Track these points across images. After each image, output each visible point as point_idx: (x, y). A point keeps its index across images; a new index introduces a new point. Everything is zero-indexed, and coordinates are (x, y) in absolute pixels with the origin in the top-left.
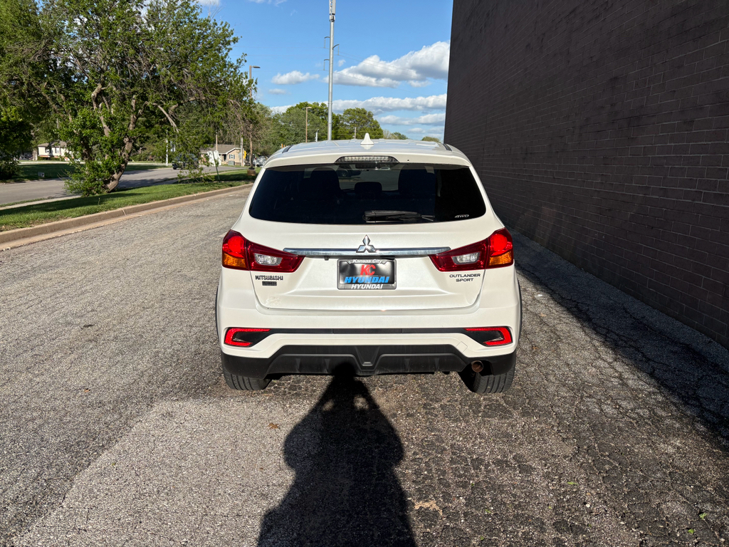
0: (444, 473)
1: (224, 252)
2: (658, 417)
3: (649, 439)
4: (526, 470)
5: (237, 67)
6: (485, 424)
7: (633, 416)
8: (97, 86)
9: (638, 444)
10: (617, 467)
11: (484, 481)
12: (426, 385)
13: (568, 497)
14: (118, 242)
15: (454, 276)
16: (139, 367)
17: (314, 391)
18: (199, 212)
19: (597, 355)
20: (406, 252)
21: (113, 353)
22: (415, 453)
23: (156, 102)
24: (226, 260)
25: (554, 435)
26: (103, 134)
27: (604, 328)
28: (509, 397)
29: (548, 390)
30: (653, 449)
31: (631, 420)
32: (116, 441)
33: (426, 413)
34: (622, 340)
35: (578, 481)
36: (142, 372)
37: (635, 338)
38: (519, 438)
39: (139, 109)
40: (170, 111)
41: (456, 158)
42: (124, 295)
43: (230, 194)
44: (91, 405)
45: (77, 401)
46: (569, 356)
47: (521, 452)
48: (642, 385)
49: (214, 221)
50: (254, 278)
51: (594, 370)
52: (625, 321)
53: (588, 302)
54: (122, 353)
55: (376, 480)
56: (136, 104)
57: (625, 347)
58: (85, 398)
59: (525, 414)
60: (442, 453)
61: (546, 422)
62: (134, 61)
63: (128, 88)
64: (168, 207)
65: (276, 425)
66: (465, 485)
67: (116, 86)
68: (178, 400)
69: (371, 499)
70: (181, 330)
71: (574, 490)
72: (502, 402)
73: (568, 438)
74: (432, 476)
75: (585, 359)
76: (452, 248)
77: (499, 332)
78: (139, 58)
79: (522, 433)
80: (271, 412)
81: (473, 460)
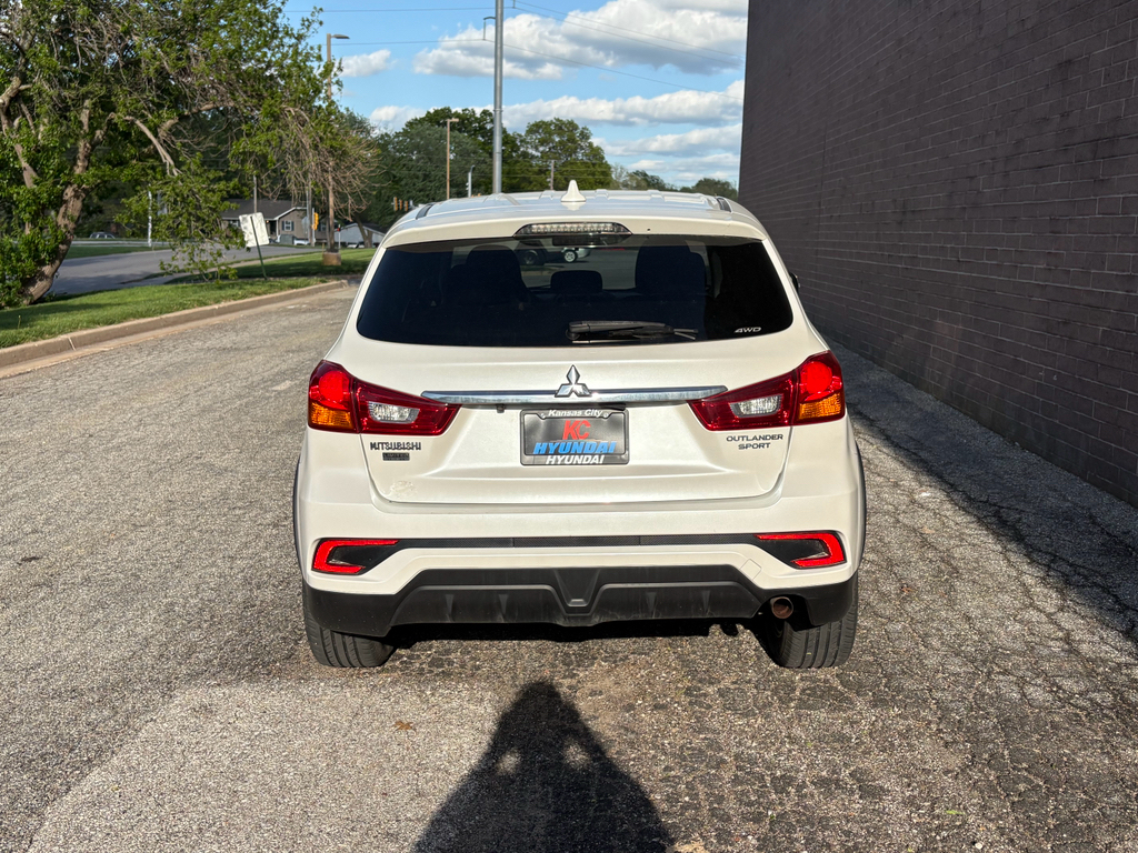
0: (720, 799)
1: (311, 400)
2: (1129, 705)
3: (1107, 741)
4: (871, 792)
5: (300, 38)
6: (800, 721)
7: (1081, 703)
8: (10, 82)
9: (1085, 749)
10: (1041, 786)
11: (794, 811)
12: (693, 656)
13: (945, 834)
14: (67, 403)
15: (733, 439)
16: (139, 630)
17: (478, 668)
18: (228, 340)
19: (1027, 601)
20: (645, 396)
21: (85, 606)
22: (667, 769)
23: (133, 114)
24: (314, 416)
25: (930, 736)
26: (20, 182)
27: (1047, 553)
28: (849, 676)
29: (926, 662)
30: (1111, 758)
31: (1078, 711)
32: (113, 752)
33: (691, 703)
34: (1079, 574)
35: (965, 809)
36: (146, 639)
37: (1105, 570)
38: (864, 743)
39: (96, 129)
40: (162, 133)
41: (740, 224)
42: (91, 503)
43: (290, 305)
44: (58, 695)
45: (29, 688)
46: (972, 603)
47: (866, 764)
48: (1107, 652)
49: (259, 358)
50: (368, 447)
51: (1018, 626)
52: (1090, 540)
53: (1021, 507)
54: (102, 605)
55: (595, 810)
56: (90, 118)
57: (1083, 586)
58: (44, 683)
59: (878, 702)
60: (717, 767)
61: (916, 716)
62: (88, 30)
63: (75, 84)
64: (161, 333)
65: (408, 724)
66: (758, 819)
67: (49, 81)
68: (219, 685)
69: (585, 840)
70: (213, 564)
71: (958, 823)
72: (836, 683)
73: (955, 742)
74: (699, 804)
75: (1004, 609)
76: (730, 388)
77: (821, 541)
78: (98, 24)
79: (870, 734)
80: (398, 703)
81: (774, 778)
